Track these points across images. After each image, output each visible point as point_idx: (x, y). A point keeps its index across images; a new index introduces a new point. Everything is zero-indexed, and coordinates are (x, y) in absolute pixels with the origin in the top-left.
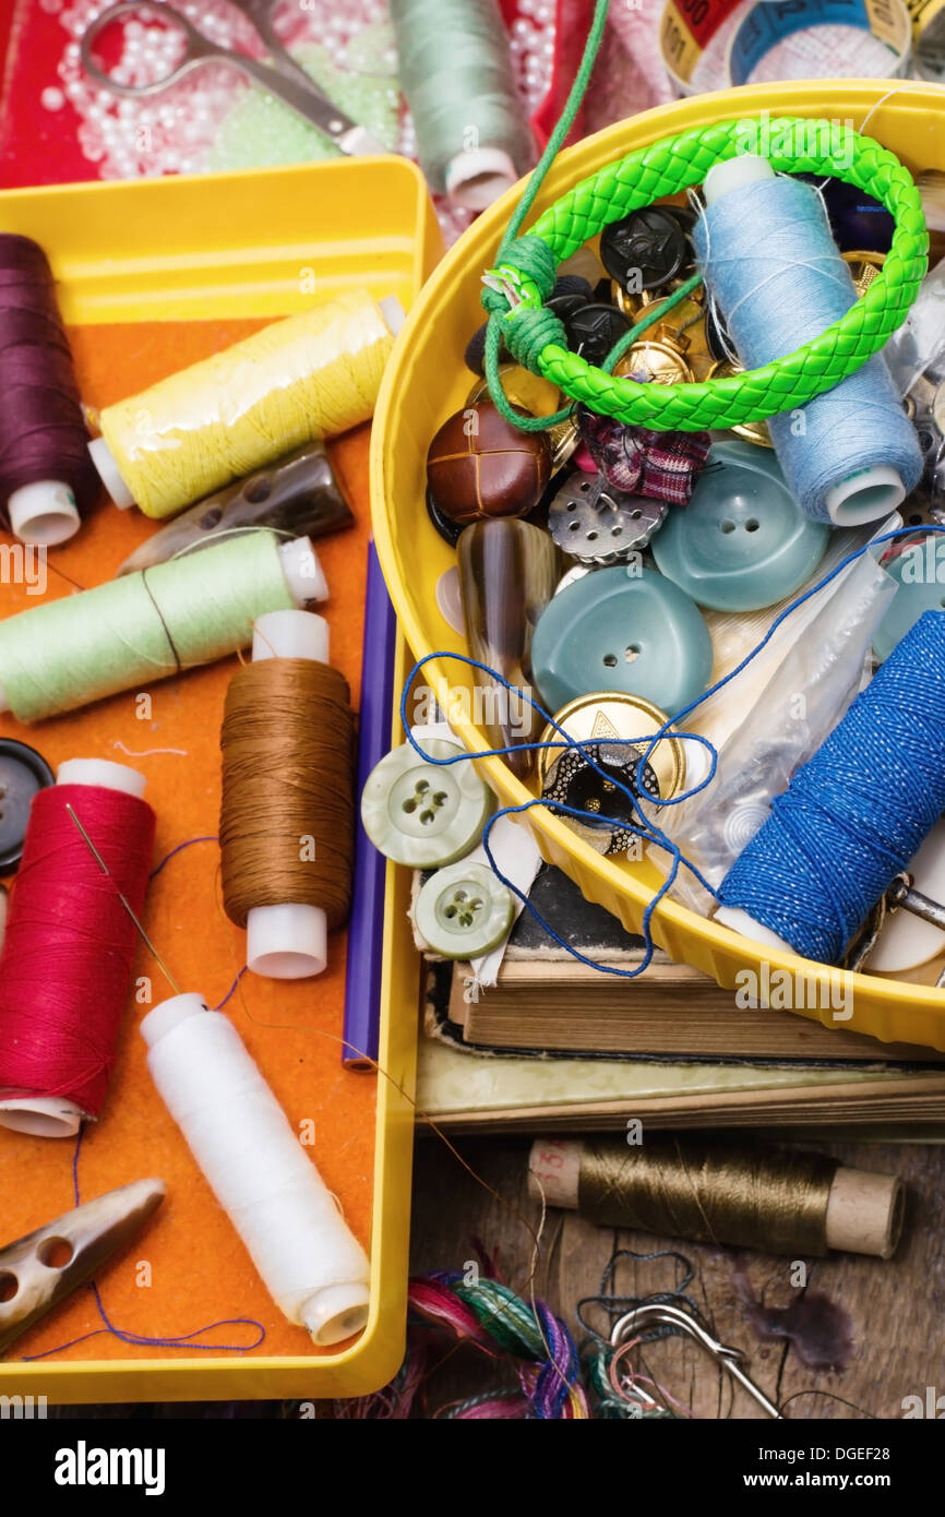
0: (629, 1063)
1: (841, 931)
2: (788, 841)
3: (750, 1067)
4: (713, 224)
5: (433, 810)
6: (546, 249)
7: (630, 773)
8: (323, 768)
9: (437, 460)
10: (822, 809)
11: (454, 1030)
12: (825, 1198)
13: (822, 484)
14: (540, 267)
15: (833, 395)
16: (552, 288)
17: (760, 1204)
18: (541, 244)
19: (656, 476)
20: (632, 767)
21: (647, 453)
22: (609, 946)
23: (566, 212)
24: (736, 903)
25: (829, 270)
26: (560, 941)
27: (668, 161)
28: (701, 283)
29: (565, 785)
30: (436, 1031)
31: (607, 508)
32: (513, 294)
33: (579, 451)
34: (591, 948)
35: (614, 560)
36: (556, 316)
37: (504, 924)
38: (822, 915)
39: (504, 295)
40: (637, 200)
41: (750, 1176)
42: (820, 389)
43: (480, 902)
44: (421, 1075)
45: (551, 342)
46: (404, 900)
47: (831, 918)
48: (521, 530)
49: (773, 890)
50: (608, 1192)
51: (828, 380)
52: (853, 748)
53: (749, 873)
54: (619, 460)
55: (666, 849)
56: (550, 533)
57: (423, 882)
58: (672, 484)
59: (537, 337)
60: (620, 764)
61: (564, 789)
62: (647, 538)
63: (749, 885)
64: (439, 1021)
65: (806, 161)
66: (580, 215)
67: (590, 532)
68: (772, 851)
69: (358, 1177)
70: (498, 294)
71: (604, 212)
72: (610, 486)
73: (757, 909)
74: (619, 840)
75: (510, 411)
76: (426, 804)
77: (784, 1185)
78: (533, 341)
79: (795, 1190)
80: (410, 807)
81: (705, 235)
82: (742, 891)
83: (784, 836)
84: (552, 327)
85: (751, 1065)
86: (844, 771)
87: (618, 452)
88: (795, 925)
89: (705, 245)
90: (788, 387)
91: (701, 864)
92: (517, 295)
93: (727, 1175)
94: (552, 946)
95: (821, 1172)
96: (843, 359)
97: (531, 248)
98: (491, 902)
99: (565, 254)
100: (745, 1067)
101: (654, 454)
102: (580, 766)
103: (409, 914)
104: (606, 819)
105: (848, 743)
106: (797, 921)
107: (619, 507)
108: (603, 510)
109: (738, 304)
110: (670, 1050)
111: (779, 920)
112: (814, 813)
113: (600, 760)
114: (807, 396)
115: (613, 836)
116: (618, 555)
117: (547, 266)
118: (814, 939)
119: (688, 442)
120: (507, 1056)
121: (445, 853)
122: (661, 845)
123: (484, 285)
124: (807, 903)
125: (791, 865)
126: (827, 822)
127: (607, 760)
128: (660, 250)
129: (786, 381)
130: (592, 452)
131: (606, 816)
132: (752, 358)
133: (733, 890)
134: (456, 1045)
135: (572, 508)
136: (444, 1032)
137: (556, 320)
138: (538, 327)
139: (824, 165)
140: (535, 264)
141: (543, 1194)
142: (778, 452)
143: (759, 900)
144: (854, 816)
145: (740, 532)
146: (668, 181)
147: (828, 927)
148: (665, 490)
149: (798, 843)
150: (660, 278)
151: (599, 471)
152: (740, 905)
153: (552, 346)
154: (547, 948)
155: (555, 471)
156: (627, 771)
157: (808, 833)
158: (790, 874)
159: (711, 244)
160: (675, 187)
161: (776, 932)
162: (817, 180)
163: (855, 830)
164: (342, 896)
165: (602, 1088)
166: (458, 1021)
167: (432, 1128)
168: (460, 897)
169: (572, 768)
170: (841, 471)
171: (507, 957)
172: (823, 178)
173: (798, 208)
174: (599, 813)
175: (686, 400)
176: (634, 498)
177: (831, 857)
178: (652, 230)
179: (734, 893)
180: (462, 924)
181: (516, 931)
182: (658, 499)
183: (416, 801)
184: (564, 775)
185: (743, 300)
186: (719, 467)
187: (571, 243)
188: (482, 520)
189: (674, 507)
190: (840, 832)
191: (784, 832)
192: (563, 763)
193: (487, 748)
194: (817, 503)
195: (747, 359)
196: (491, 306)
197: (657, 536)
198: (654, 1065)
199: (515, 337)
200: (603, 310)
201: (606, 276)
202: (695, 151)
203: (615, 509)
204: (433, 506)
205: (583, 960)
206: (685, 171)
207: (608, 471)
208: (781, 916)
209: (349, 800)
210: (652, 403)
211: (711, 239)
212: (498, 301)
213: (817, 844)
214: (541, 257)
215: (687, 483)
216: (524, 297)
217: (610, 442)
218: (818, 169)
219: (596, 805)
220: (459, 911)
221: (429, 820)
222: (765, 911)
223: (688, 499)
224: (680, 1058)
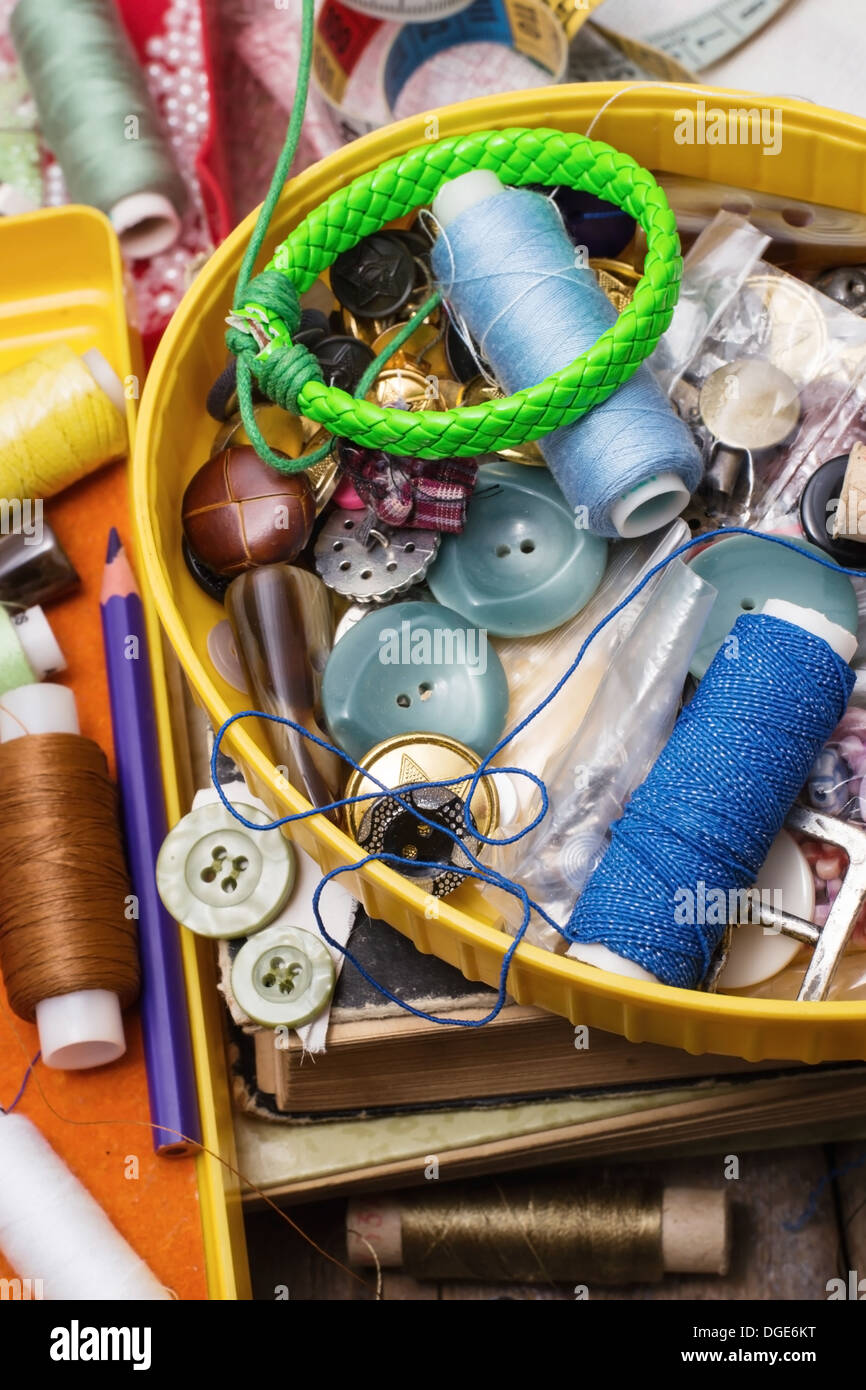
0: (451, 1112)
1: (703, 954)
2: (640, 868)
3: (577, 1100)
4: (455, 242)
5: (234, 877)
6: (288, 283)
7: (447, 815)
8: (97, 845)
9: (194, 512)
10: (670, 830)
11: (268, 1100)
12: (658, 1221)
13: (609, 497)
14: (286, 303)
15: (610, 406)
16: (299, 323)
17: (593, 1237)
18: (282, 278)
19: (429, 506)
20: (447, 808)
21: (416, 484)
22: (437, 995)
23: (303, 244)
24: (595, 937)
25: (581, 279)
26: (385, 997)
27: (396, 184)
28: (440, 305)
29: (381, 835)
30: (251, 1104)
31: (378, 544)
32: (260, 333)
33: (341, 490)
34: (418, 1000)
35: (392, 596)
36: (310, 351)
37: (329, 987)
38: (684, 939)
39: (250, 335)
40: (368, 225)
41: (579, 1209)
42: (598, 401)
43: (297, 966)
44: (240, 1151)
45: (311, 378)
46: (211, 974)
47: (692, 942)
48: (293, 576)
49: (632, 920)
50: (433, 1245)
51: (605, 391)
52: (692, 764)
53: (602, 905)
54: (387, 494)
55: (507, 890)
56: (320, 577)
57: (233, 954)
58: (447, 513)
59: (295, 375)
60: (436, 807)
61: (380, 840)
62: (425, 571)
63: (606, 918)
64: (251, 1093)
65: (534, 172)
66: (316, 246)
67: (364, 570)
68: (624, 880)
69: (188, 1268)
70: (244, 334)
71: (337, 240)
72: (379, 520)
73: (618, 942)
74: (441, 886)
75: (271, 454)
76: (226, 870)
77: (615, 1214)
78: (292, 379)
79: (627, 1218)
80: (209, 875)
81: (447, 255)
82: (599, 925)
83: (634, 862)
84: (309, 363)
85: (577, 1097)
86: (686, 788)
87: (386, 485)
88: (659, 954)
89: (449, 265)
90: (568, 401)
91: (544, 901)
92: (265, 333)
93: (555, 1212)
94: (377, 1002)
95: (650, 1197)
96: (619, 368)
97: (271, 282)
98: (310, 965)
99: (304, 287)
100: (572, 1100)
101: (425, 484)
102: (394, 814)
103: (220, 987)
104: (430, 864)
105: (686, 759)
106: (659, 949)
107: (390, 543)
108: (373, 545)
109: (494, 322)
110: (495, 1093)
111: (642, 950)
112: (662, 835)
113: (414, 806)
114: (585, 409)
115: (435, 882)
116: (396, 591)
117: (291, 300)
118: (678, 965)
119: (456, 468)
120: (324, 1120)
121: (254, 919)
122: (501, 887)
123: (228, 326)
124: (668, 929)
125: (646, 892)
126: (678, 844)
127: (422, 804)
128: (392, 274)
129: (566, 395)
130: (357, 489)
131: (426, 861)
132: (514, 374)
133: (588, 925)
134: (271, 1116)
135: (339, 548)
136: (259, 1104)
137: (311, 355)
138: (296, 363)
139: (554, 174)
140: (281, 299)
141: (375, 1256)
142: (554, 470)
143: (619, 933)
144: (705, 835)
145: (516, 554)
146: (396, 204)
147: (690, 951)
148: (437, 520)
149: (651, 868)
150: (393, 304)
151: (369, 506)
152: (599, 940)
153: (310, 382)
154: (373, 1006)
155: (318, 511)
156: (443, 813)
157: (659, 856)
158: (646, 902)
159: (455, 263)
160: (403, 210)
161: (640, 963)
162: (547, 190)
163: (707, 848)
164: (134, 976)
165: (427, 1141)
166: (269, 1090)
167: (267, 1203)
168: (276, 963)
169: (387, 817)
170: (628, 481)
171: (333, 1020)
172: (551, 188)
173: (540, 219)
174: (417, 860)
175: (465, 425)
176: (403, 530)
177: (686, 879)
178: (381, 256)
179: (590, 928)
180: (282, 991)
181: (339, 993)
182: (431, 529)
183: (215, 868)
184: (379, 824)
185: (498, 317)
186: (496, 490)
187: (309, 275)
188: (250, 570)
189: (447, 536)
190: (692, 851)
191: (634, 858)
192: (377, 813)
193: (309, 808)
194: (602, 515)
195: (508, 377)
196: (238, 348)
197: (434, 568)
198: (477, 1110)
199: (272, 377)
200: (343, 342)
201: (336, 306)
202: (421, 171)
203: (386, 545)
204: (193, 561)
205: (417, 1013)
206: (412, 193)
207: (378, 506)
208: (643, 946)
209: (125, 874)
210: (429, 431)
211: (454, 259)
212: (243, 341)
213: (670, 867)
214: (285, 292)
215: (462, 510)
216: (273, 336)
217: (376, 476)
218: (546, 179)
219: (413, 853)
220: (277, 978)
221: (230, 888)
222: (625, 943)
223: (462, 526)
224: (504, 1099)
